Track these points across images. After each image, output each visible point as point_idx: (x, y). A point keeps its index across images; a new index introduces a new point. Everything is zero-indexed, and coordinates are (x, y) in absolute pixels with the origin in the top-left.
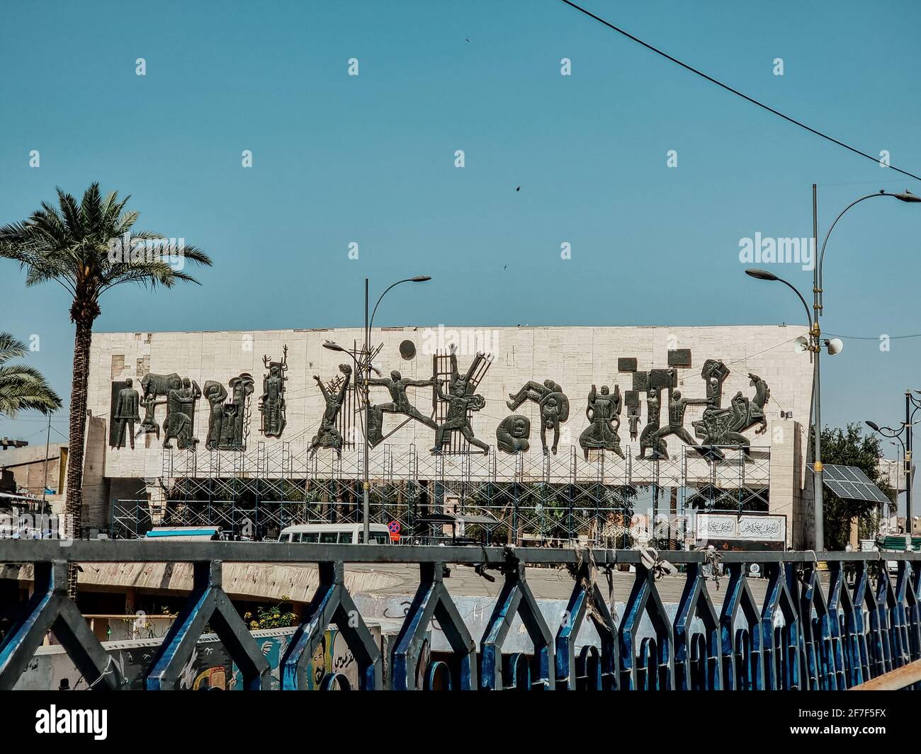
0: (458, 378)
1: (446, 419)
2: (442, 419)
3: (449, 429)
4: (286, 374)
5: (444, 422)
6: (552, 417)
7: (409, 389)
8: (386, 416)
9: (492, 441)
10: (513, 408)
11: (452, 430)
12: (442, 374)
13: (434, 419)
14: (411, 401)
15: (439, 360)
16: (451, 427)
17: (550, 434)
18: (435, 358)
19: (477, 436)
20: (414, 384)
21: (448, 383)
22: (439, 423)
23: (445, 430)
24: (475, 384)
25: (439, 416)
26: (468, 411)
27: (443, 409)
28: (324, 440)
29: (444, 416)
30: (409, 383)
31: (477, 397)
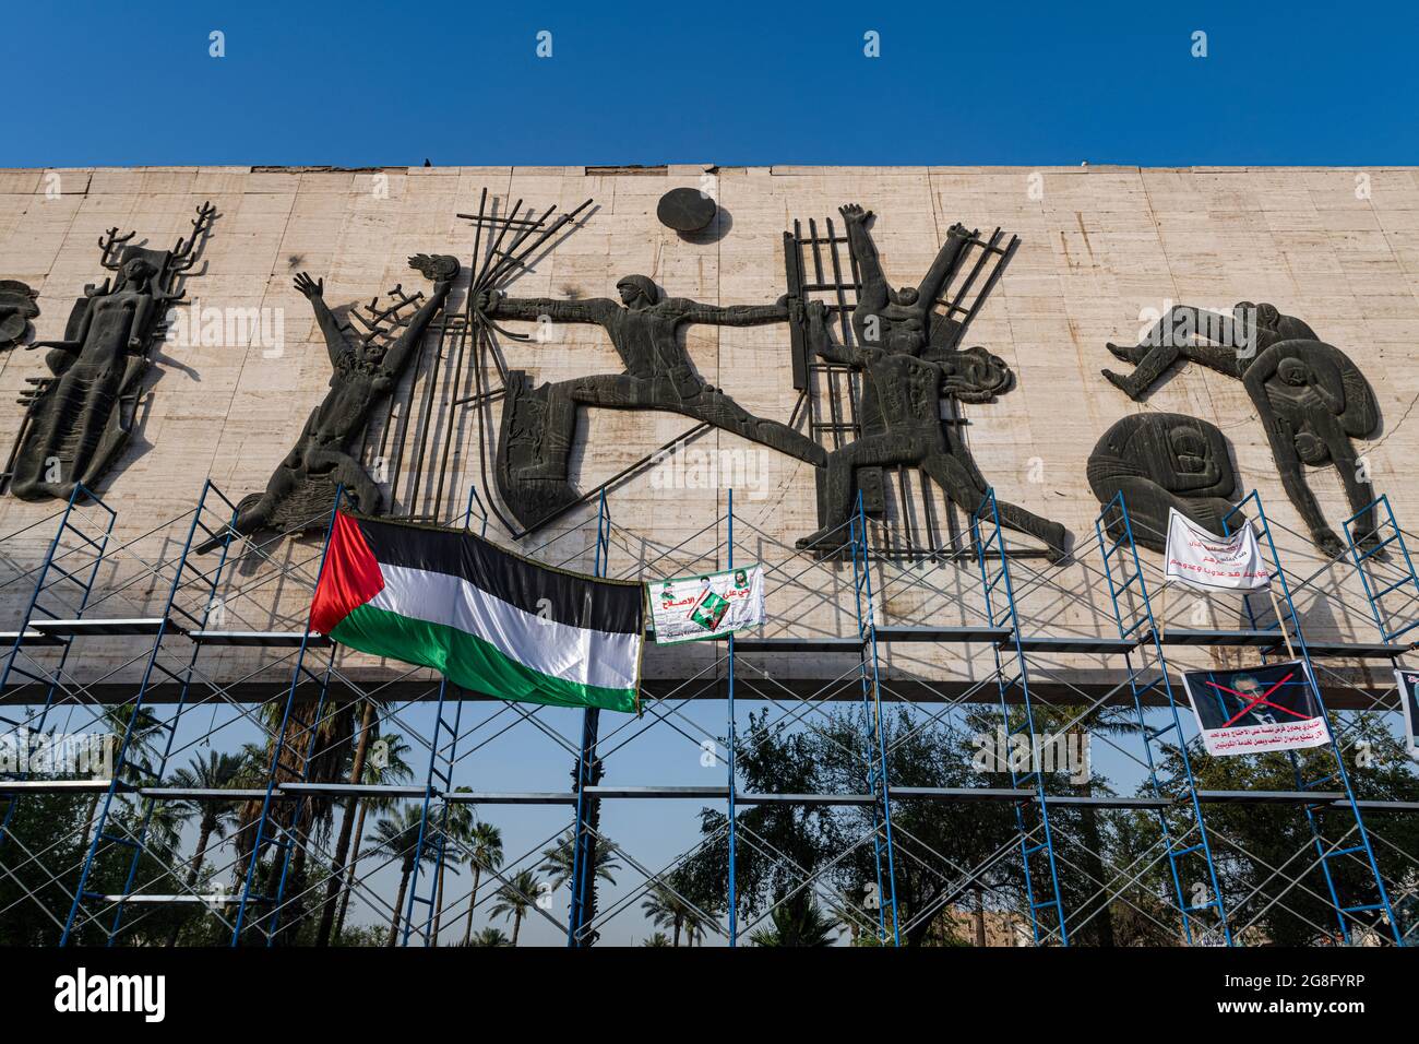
0: (887, 301)
1: (857, 430)
2: (837, 428)
3: (876, 464)
4: (191, 285)
5: (849, 438)
6: (1321, 418)
7: (696, 333)
8: (599, 421)
9: (1080, 513)
10: (1139, 389)
11: (890, 465)
12: (821, 287)
13: (805, 431)
14: (705, 369)
15: (808, 250)
16: (884, 456)
17: (1327, 486)
18: (793, 244)
19: (1004, 492)
20: (715, 316)
21: (851, 314)
22: (828, 443)
23: (855, 467)
24: (959, 317)
25: (826, 415)
26: (946, 404)
27: (839, 394)
28: (294, 512)
29: (847, 418)
30: (689, 313)
31: (976, 358)
